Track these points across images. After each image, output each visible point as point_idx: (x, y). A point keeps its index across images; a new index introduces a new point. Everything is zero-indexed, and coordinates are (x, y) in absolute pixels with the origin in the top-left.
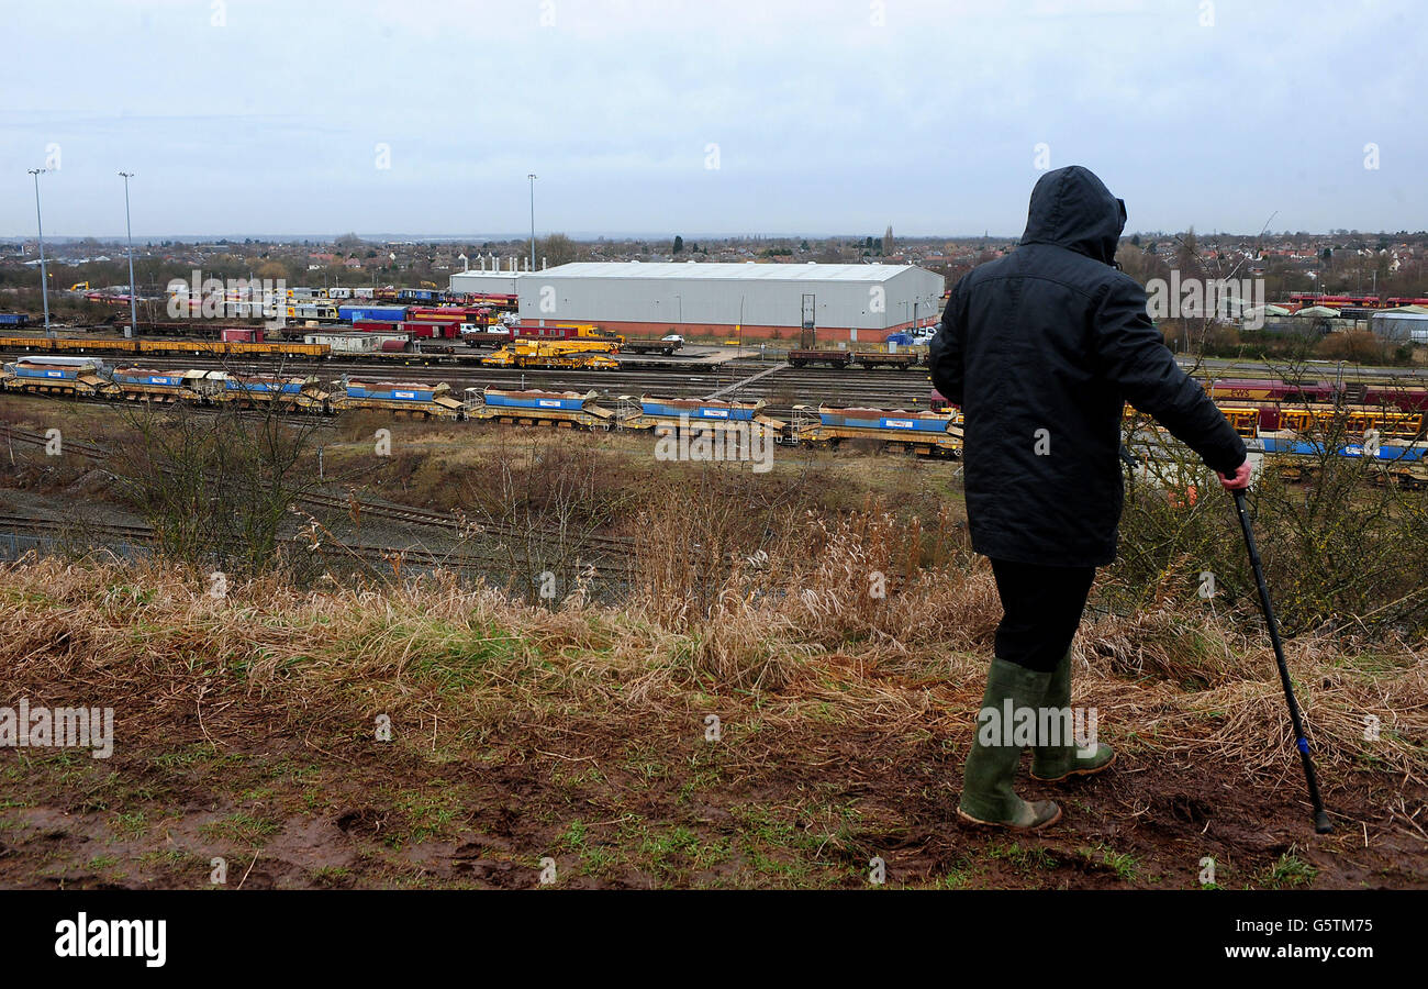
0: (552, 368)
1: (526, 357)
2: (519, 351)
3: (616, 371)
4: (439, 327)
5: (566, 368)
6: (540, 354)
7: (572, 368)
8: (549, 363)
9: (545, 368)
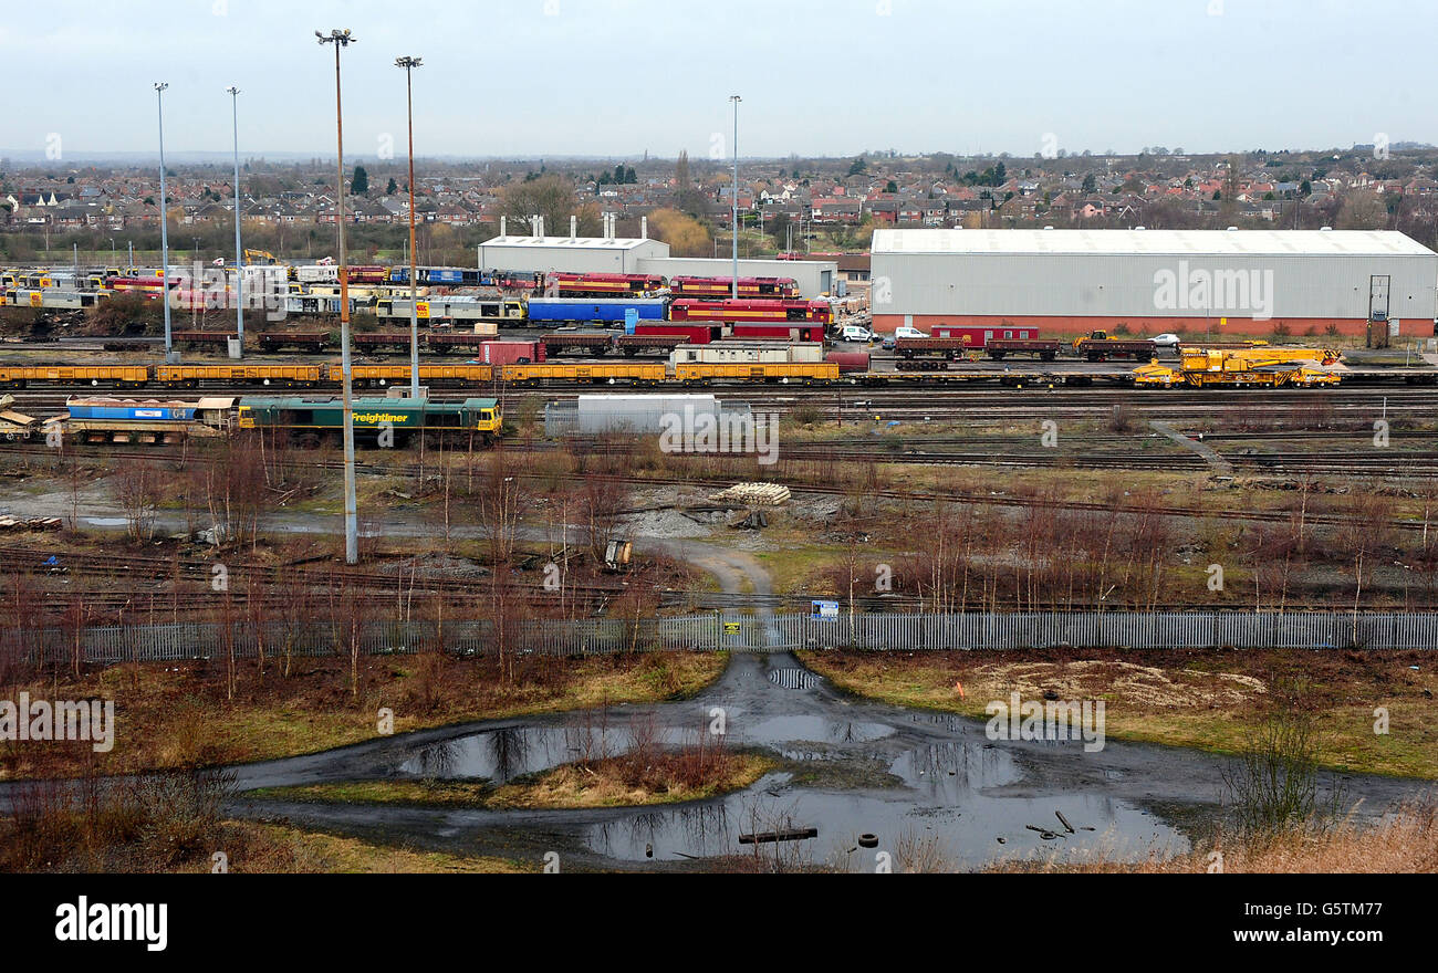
0: (1243, 386)
1: (1205, 373)
2: (1189, 365)
3: (1336, 387)
4: (800, 329)
5: (1263, 386)
6: (1227, 368)
7: (1272, 386)
8: (1239, 380)
9: (1233, 386)
